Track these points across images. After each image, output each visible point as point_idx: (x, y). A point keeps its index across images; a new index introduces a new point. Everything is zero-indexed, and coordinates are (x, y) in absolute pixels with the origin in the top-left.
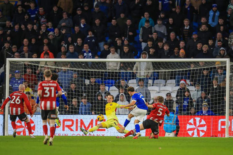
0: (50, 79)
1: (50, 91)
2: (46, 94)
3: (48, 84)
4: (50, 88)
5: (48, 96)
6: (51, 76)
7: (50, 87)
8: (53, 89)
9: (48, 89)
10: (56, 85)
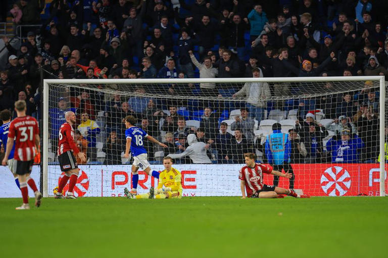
0: (23, 114)
1: (28, 132)
2: (23, 137)
3: (23, 122)
4: (27, 128)
5: (25, 139)
6: (25, 108)
7: (27, 126)
8: (31, 129)
9: (24, 129)
10: (35, 124)
